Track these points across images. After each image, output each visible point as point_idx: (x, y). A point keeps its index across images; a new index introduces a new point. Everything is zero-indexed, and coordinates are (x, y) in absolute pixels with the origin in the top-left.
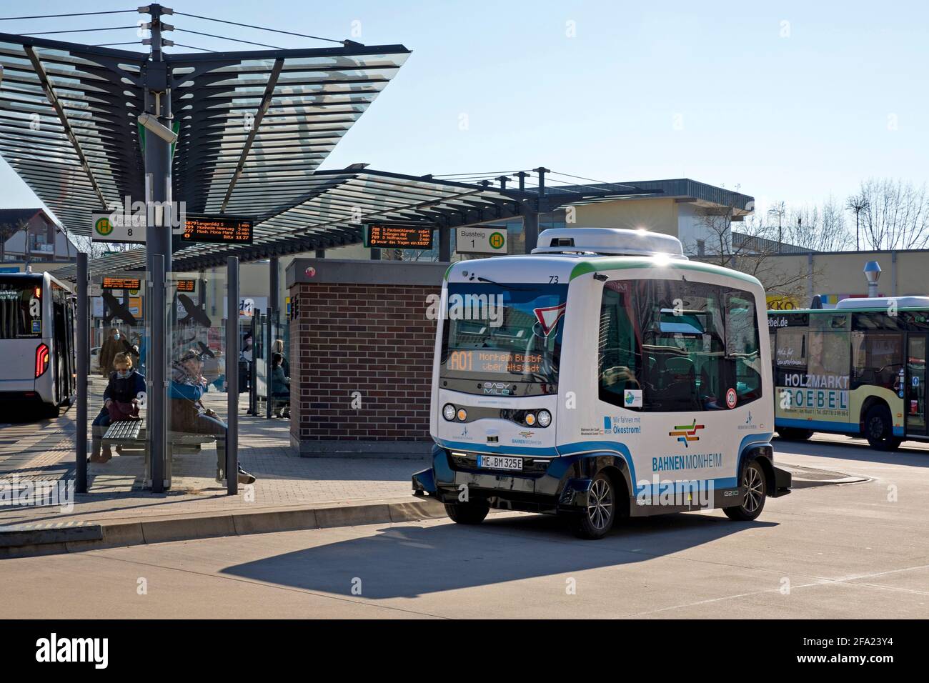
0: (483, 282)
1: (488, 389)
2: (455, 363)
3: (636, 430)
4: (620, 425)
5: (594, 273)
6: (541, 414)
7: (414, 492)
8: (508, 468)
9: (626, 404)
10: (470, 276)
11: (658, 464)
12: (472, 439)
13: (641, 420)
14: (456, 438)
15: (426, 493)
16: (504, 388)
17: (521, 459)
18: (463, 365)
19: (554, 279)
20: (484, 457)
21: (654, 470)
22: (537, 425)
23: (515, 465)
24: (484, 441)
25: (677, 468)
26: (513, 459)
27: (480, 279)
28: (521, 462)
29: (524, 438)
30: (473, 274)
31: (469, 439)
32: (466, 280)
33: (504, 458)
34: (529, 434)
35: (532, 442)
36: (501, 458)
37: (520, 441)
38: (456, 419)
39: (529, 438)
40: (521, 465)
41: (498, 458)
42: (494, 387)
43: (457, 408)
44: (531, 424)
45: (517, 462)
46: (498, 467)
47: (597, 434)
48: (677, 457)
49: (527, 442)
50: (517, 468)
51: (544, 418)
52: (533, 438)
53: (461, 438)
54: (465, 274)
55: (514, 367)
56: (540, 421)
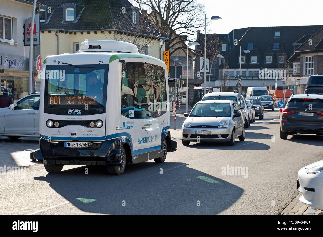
0: (64, 65)
1: (70, 112)
2: (52, 102)
3: (133, 127)
4: (129, 125)
5: (119, 60)
6: (98, 122)
7: (31, 160)
8: (80, 146)
9: (130, 116)
10: (57, 62)
11: (139, 141)
12: (62, 135)
13: (134, 123)
14: (54, 135)
15: (37, 161)
16: (78, 111)
17: (87, 142)
18: (56, 102)
19: (101, 62)
20: (68, 142)
21: (138, 144)
22: (96, 126)
23: (84, 145)
24: (69, 136)
25: (145, 143)
26: (83, 142)
27: (63, 63)
28: (87, 144)
29: (89, 133)
30: (59, 61)
31: (61, 135)
32: (56, 64)
33: (78, 142)
34: (92, 131)
35: (94, 135)
36: (77, 143)
37: (87, 135)
38: (53, 126)
39: (92, 133)
40: (87, 145)
41: (75, 142)
42: (73, 111)
43: (54, 121)
44: (93, 127)
45: (85, 144)
46: (75, 146)
47: (121, 129)
48: (144, 138)
49: (91, 135)
50: (85, 146)
51: (99, 124)
52: (94, 133)
53: (57, 135)
54: (55, 61)
55: (83, 102)
56: (97, 125)
